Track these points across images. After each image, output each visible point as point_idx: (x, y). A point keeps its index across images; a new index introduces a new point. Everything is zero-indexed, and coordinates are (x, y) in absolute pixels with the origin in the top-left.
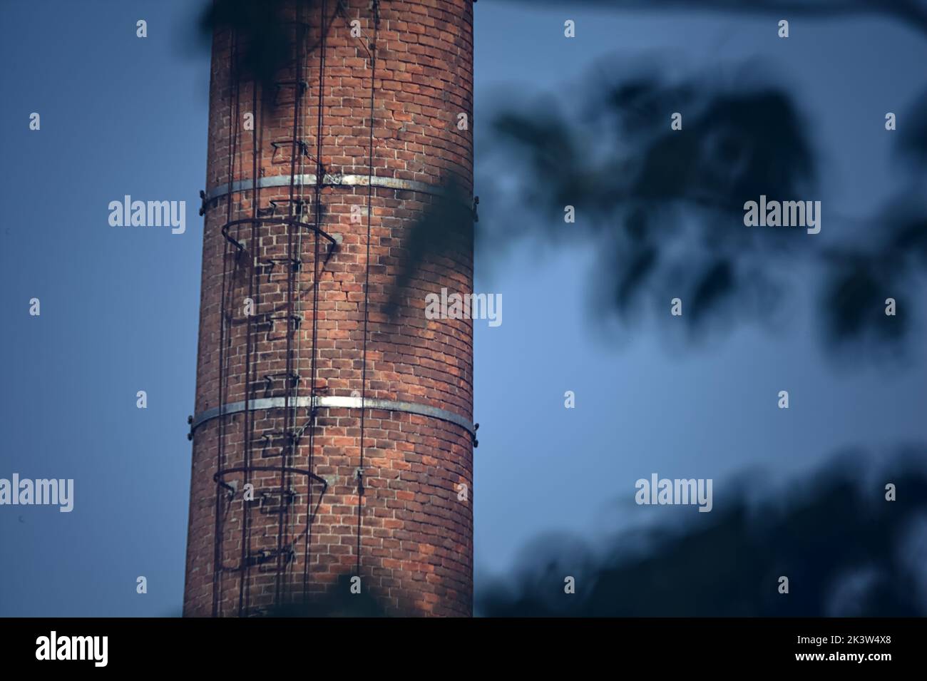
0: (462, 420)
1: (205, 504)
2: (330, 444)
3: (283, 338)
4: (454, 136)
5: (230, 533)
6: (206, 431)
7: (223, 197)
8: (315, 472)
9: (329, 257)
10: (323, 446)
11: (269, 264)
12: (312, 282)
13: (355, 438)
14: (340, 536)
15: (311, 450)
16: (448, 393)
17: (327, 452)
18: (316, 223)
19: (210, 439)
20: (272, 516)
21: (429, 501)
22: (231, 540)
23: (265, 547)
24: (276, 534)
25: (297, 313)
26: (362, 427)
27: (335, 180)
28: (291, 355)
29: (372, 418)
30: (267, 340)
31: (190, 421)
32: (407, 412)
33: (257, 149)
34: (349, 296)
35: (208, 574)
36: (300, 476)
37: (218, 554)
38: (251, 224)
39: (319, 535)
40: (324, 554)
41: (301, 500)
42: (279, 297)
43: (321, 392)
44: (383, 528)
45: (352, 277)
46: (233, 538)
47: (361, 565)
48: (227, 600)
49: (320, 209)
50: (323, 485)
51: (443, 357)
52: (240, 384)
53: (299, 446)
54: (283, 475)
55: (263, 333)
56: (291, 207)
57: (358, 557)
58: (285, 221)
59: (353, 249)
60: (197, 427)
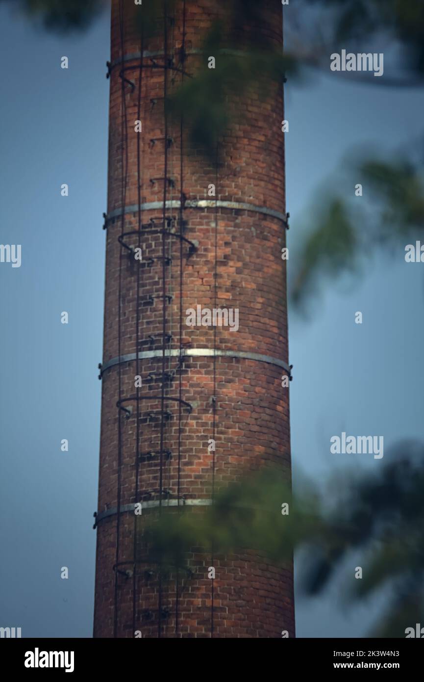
0: (280, 363)
1: (112, 422)
2: (194, 381)
3: (160, 310)
4: (272, 173)
5: (128, 441)
6: (110, 373)
7: (118, 217)
8: (184, 399)
9: (190, 255)
10: (188, 382)
11: (150, 261)
12: (179, 272)
13: (210, 376)
14: (202, 441)
15: (181, 385)
16: (271, 344)
17: (192, 386)
18: (181, 232)
19: (113, 379)
20: (156, 429)
21: (260, 418)
22: (129, 445)
23: (152, 450)
24: (158, 441)
25: (169, 294)
26: (214, 369)
27: (193, 204)
28: (165, 322)
29: (221, 362)
30: (150, 311)
31: (100, 366)
32: (244, 359)
33: (141, 185)
34: (204, 281)
35: (114, 468)
36: (173, 402)
37: (120, 454)
38: (137, 235)
39: (188, 441)
40: (191, 454)
41: (175, 418)
42: (157, 283)
43: (186, 346)
44: (230, 436)
45: (205, 268)
46: (130, 444)
47: (216, 461)
48: (127, 485)
49: (183, 224)
50: (189, 408)
51: (267, 321)
52: (133, 342)
53: (173, 382)
54: (163, 402)
55: (147, 307)
56: (164, 223)
57: (214, 456)
58: (160, 232)
59: (206, 250)
60: (105, 370)
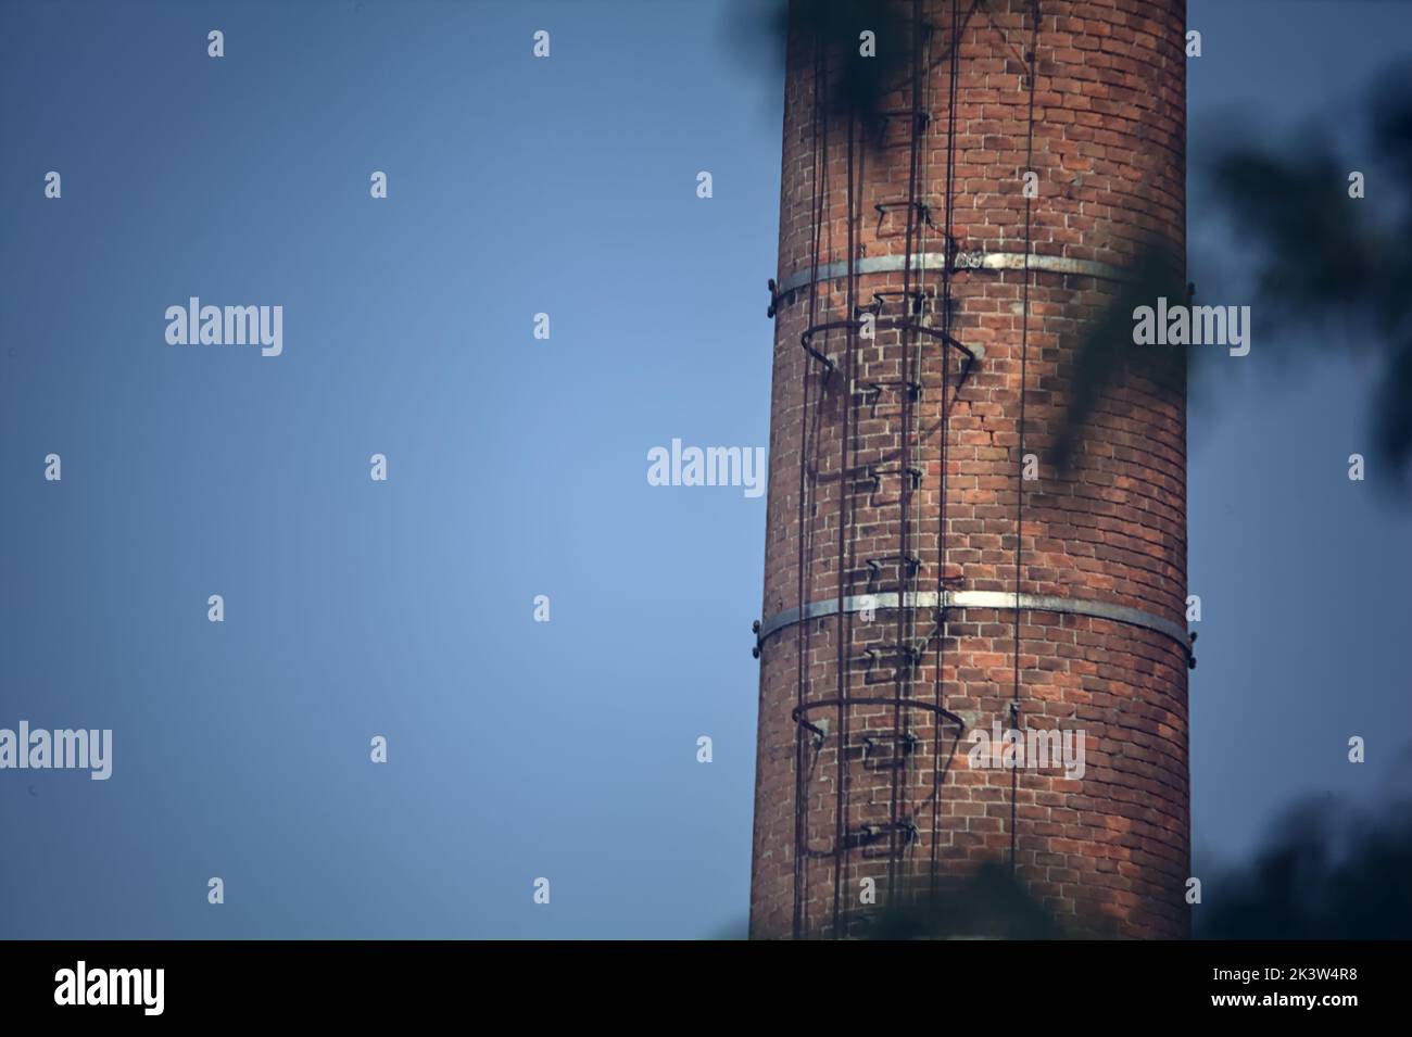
0: (1169, 626)
1: (781, 754)
2: (968, 664)
3: (894, 502)
4: (1155, 192)
5: (818, 797)
6: (780, 644)
7: (802, 289)
8: (946, 706)
9: (964, 378)
10: (957, 667)
11: (873, 391)
12: (938, 417)
13: (1006, 655)
14: (985, 804)
15: (939, 673)
16: (1147, 585)
17: (963, 676)
18: (944, 326)
19: (786, 656)
20: (881, 773)
21: (1121, 751)
22: (820, 809)
23: (872, 820)
24: (887, 799)
25: (916, 465)
26: (1017, 638)
27: (973, 262)
28: (906, 528)
29: (1032, 623)
30: (872, 504)
31: (756, 629)
32: (1085, 615)
33: (854, 215)
34: (995, 438)
35: (787, 860)
36: (923, 712)
37: (800, 830)
38: (845, 329)
39: (953, 801)
40: (960, 831)
41: (925, 748)
42: (888, 440)
43: (953, 584)
44: (1051, 792)
45: (999, 408)
46: (823, 807)
47: (1017, 848)
48: (815, 899)
49: (949, 306)
50: (957, 726)
51: (1140, 531)
52: (831, 572)
53: (921, 667)
54: (897, 712)
55: (865, 494)
56: (906, 302)
57: (1013, 837)
58: (897, 325)
59: (1001, 366)
60: (765, 638)
